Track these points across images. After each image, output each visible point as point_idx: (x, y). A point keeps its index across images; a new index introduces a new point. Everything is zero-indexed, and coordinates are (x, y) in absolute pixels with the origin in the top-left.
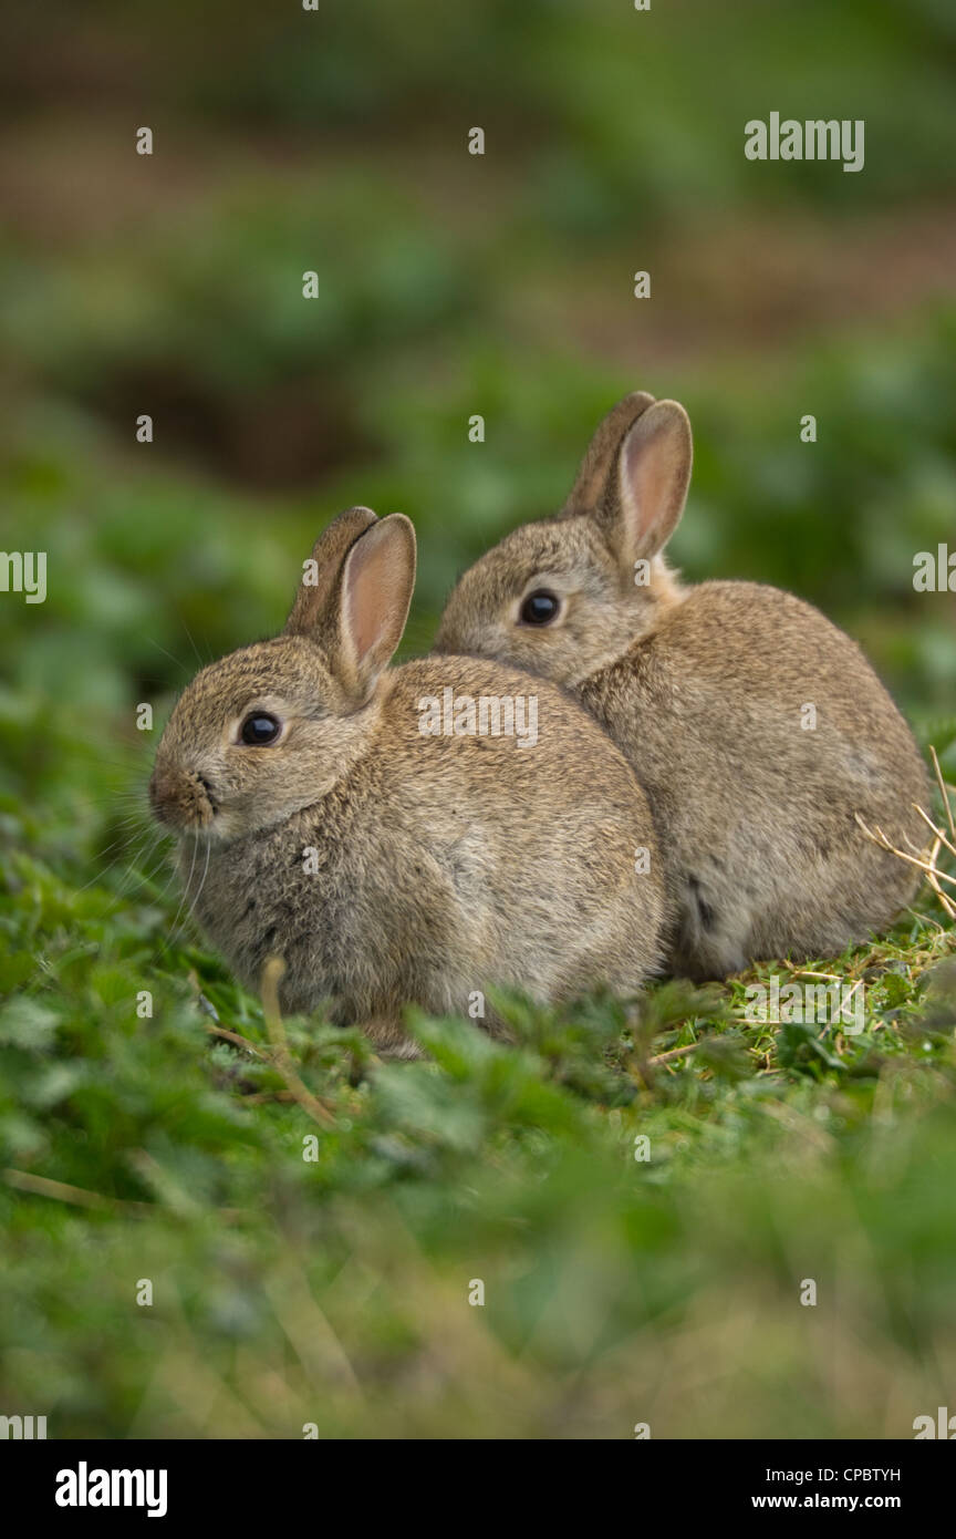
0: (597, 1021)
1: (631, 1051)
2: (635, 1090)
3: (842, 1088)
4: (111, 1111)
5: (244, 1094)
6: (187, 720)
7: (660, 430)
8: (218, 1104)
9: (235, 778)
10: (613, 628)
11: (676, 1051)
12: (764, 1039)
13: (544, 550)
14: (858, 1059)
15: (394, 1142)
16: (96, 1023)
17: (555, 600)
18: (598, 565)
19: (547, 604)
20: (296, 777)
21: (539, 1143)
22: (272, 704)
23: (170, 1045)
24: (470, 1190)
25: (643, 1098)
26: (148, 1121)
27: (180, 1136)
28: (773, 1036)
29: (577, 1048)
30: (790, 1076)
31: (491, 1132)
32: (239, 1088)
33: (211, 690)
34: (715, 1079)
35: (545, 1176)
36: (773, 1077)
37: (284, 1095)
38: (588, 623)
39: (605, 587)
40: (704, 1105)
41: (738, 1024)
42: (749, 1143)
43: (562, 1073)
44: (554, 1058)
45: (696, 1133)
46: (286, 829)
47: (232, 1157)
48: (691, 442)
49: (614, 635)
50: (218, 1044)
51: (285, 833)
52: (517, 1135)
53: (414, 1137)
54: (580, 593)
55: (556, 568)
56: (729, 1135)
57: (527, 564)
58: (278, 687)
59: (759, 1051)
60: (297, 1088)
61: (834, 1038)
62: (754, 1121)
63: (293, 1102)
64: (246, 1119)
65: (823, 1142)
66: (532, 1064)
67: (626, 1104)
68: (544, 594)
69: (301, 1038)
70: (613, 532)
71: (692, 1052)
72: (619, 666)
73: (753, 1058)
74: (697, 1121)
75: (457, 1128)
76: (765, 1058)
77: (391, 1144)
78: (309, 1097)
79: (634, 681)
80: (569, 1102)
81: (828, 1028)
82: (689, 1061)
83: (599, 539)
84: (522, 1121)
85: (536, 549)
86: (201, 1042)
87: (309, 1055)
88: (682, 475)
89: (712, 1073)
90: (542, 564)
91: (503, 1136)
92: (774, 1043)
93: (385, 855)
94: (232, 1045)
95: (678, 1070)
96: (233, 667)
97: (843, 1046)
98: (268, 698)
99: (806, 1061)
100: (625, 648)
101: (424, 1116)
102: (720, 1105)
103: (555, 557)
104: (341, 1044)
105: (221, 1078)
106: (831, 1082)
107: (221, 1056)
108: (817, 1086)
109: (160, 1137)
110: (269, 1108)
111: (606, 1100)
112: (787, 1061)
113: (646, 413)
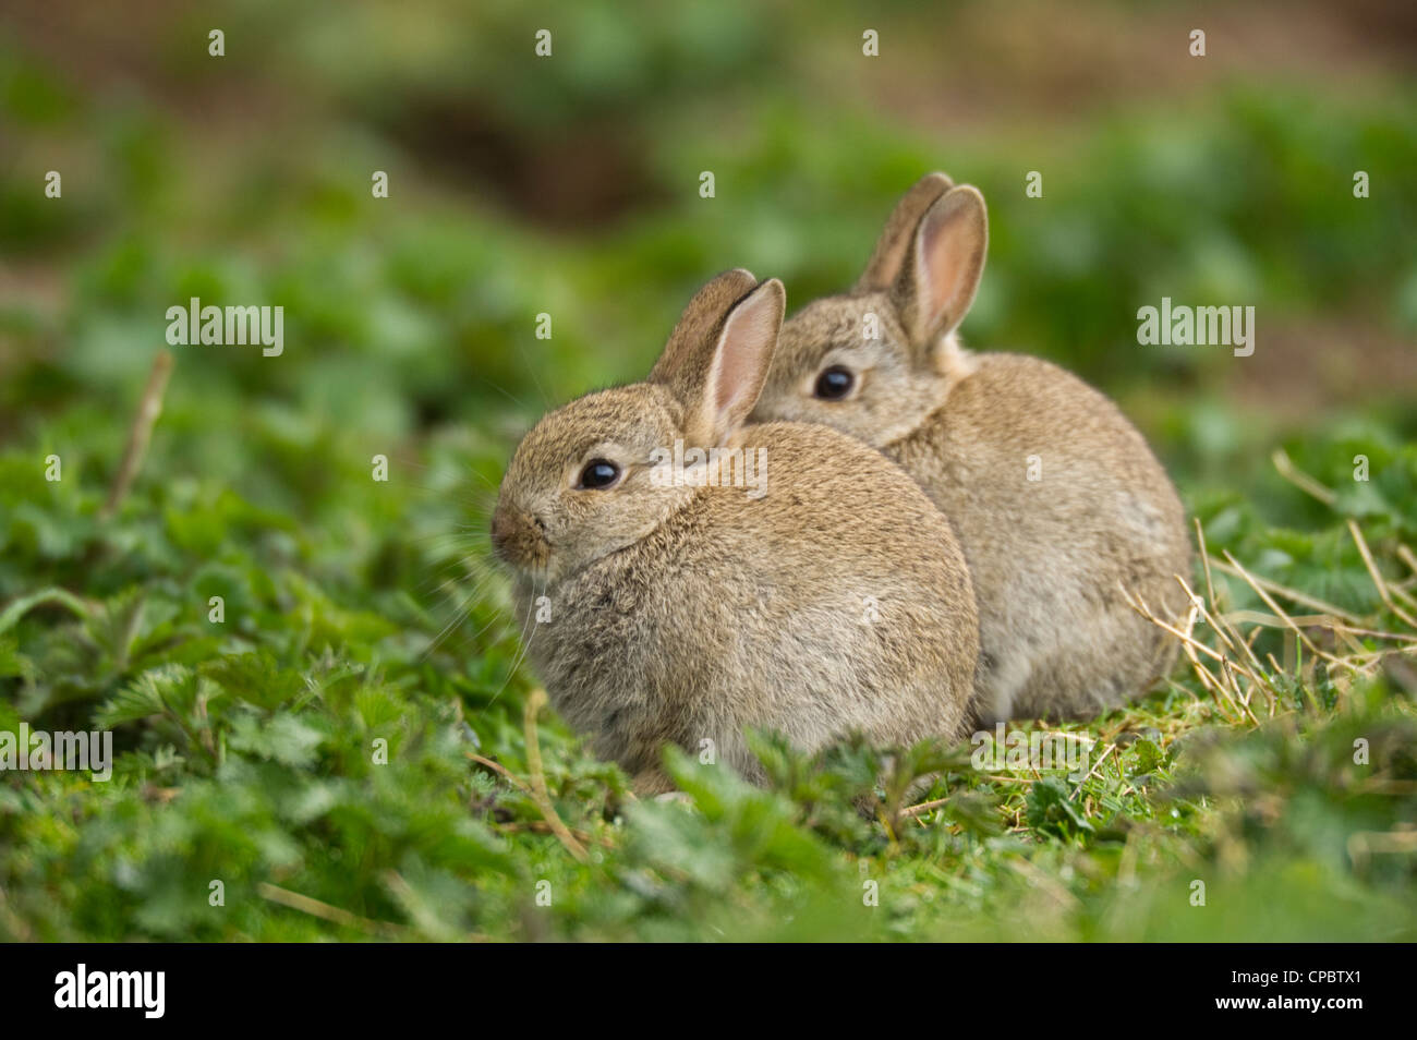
0: (852, 770)
1: (883, 801)
2: (886, 840)
3: (1088, 850)
4: (370, 831)
5: (499, 822)
6: (527, 463)
7: (957, 214)
8: (474, 830)
9: (563, 517)
10: (904, 400)
11: (927, 804)
12: (1014, 798)
13: (839, 326)
14: (1106, 822)
15: (646, 876)
16: (358, 744)
17: (849, 376)
18: (893, 342)
19: (841, 379)
20: (621, 517)
21: (786, 886)
22: (610, 451)
23: (429, 769)
24: (714, 928)
25: (893, 847)
26: (403, 843)
27: (433, 860)
28: (1023, 794)
29: (831, 796)
30: (1039, 834)
31: (740, 874)
32: (493, 816)
33: (553, 435)
34: (964, 834)
35: (791, 918)
36: (1022, 835)
37: (540, 825)
38: (879, 396)
39: (898, 363)
40: (952, 858)
41: (991, 780)
42: (993, 898)
43: (814, 819)
44: (808, 804)
45: (943, 885)
46: (595, 569)
47: (483, 883)
48: (987, 228)
49: (905, 408)
50: (477, 771)
51: (594, 572)
52: (765, 878)
53: (664, 874)
54: (874, 369)
55: (850, 344)
56: (975, 890)
57: (821, 339)
58: (617, 434)
59: (1010, 809)
60: (553, 818)
61: (1083, 800)
62: (999, 876)
63: (549, 832)
64: (501, 846)
65: (1068, 901)
66: (786, 807)
67: (875, 854)
68: (838, 369)
69: (560, 770)
70: (907, 310)
71: (943, 806)
72: (914, 437)
73: (1003, 815)
74: (943, 874)
75: (708, 867)
76: (1015, 816)
77: (641, 879)
78: (563, 829)
79: (929, 450)
80: (820, 848)
81: (1079, 790)
82: (940, 814)
83: (894, 317)
84: (772, 864)
85: (831, 325)
86: (461, 767)
87: (566, 786)
88: (977, 259)
89: (961, 828)
90: (837, 339)
91: (754, 878)
92: (1024, 801)
93: (688, 597)
94: (491, 772)
95: (928, 823)
96: (577, 412)
97: (1092, 809)
98: (607, 445)
99: (1055, 822)
100: (918, 420)
101: (676, 854)
102: (967, 859)
103: (850, 333)
104: (597, 779)
105: (477, 805)
106: (1078, 843)
107: (481, 783)
108: (1063, 847)
109: (413, 859)
110: (525, 836)
111: (856, 848)
112: (1036, 820)
113: (944, 197)
